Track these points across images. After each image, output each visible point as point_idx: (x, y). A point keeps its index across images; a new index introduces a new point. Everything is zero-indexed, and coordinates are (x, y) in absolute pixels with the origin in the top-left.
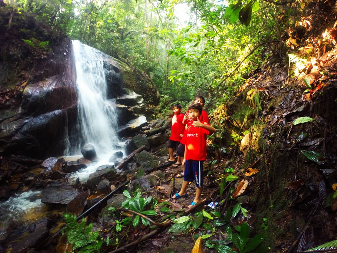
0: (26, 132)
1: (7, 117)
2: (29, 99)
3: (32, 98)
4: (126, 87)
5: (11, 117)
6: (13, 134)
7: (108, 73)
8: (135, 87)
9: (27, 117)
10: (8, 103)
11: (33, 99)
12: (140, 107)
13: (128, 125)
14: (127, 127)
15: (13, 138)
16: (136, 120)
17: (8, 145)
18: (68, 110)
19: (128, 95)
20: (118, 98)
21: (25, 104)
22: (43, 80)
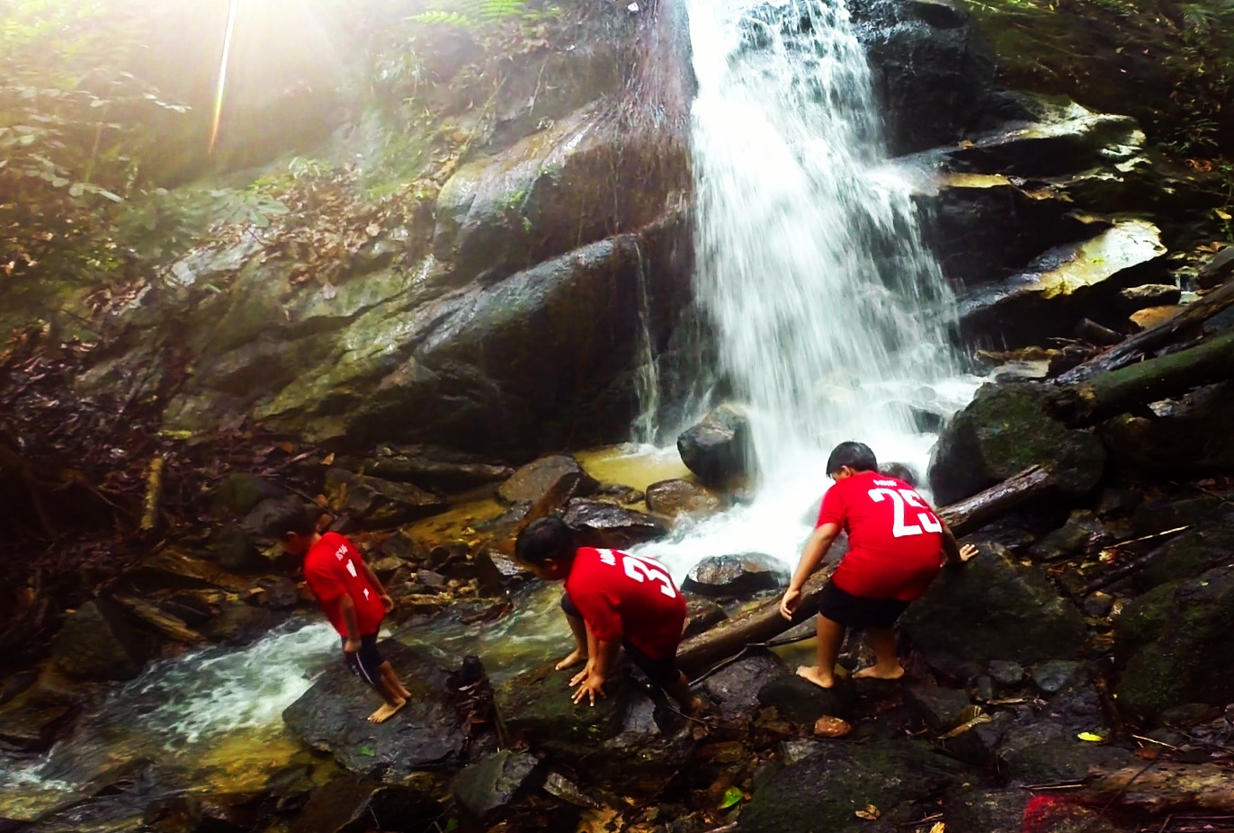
0: (440, 353)
1: (372, 302)
2: (458, 219)
3: (472, 212)
4: (1013, 87)
5: (387, 300)
6: (385, 367)
7: (883, 39)
8: (1084, 79)
9: (458, 292)
10: (378, 249)
11: (477, 216)
12: (1118, 173)
13: (1026, 276)
14: (1014, 290)
15: (385, 384)
16: (1088, 248)
17: (363, 409)
18: (648, 235)
19: (1037, 121)
20: (965, 145)
21: (446, 239)
22: (535, 132)
